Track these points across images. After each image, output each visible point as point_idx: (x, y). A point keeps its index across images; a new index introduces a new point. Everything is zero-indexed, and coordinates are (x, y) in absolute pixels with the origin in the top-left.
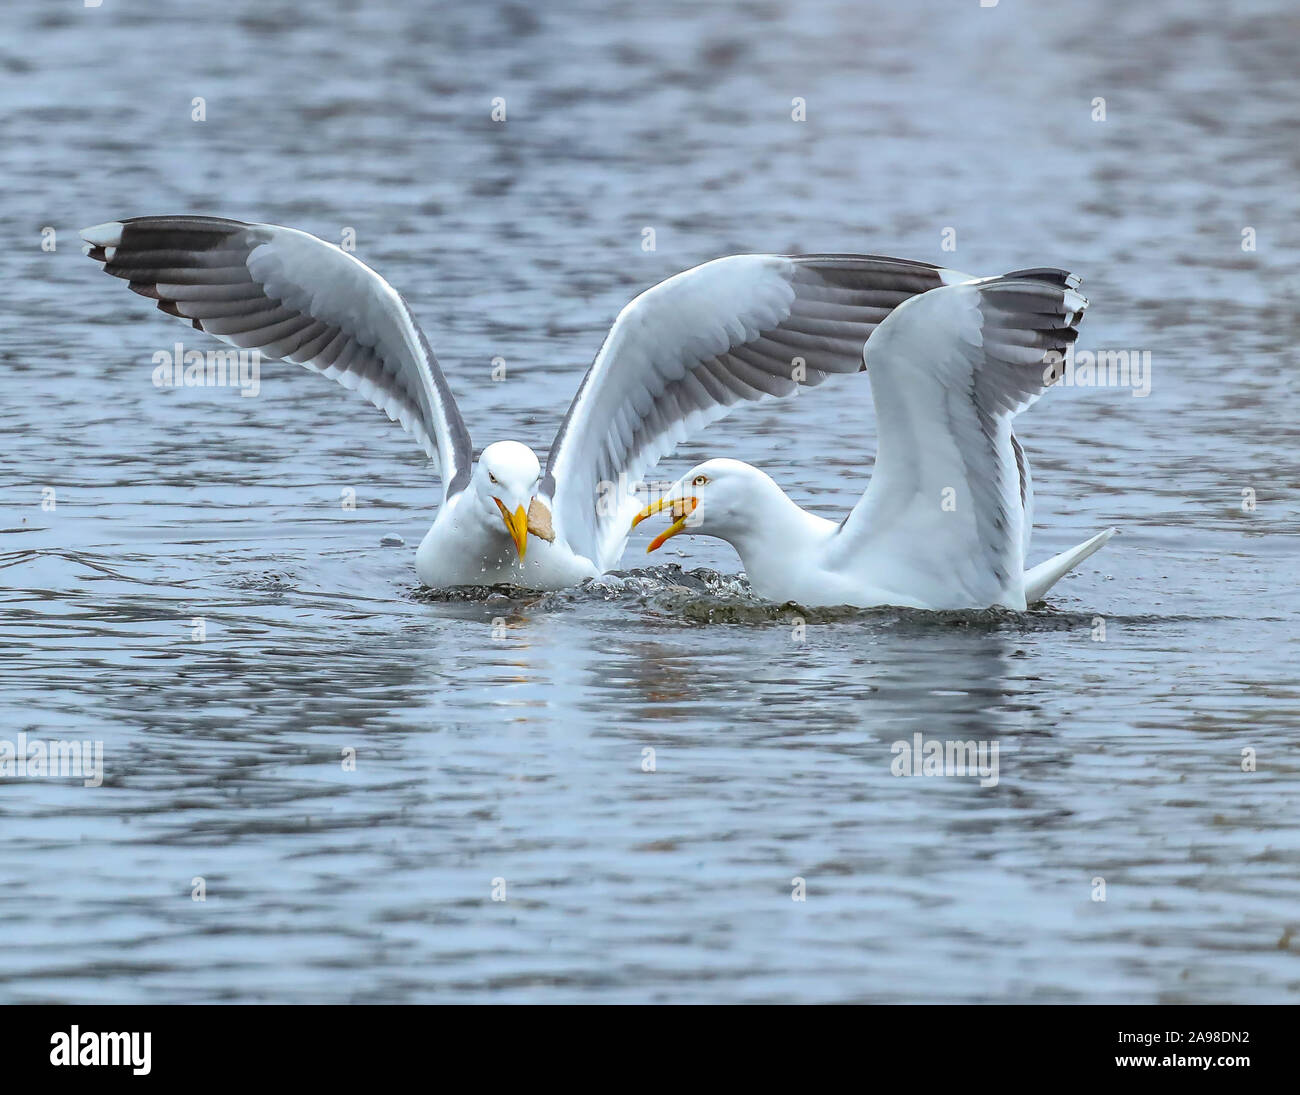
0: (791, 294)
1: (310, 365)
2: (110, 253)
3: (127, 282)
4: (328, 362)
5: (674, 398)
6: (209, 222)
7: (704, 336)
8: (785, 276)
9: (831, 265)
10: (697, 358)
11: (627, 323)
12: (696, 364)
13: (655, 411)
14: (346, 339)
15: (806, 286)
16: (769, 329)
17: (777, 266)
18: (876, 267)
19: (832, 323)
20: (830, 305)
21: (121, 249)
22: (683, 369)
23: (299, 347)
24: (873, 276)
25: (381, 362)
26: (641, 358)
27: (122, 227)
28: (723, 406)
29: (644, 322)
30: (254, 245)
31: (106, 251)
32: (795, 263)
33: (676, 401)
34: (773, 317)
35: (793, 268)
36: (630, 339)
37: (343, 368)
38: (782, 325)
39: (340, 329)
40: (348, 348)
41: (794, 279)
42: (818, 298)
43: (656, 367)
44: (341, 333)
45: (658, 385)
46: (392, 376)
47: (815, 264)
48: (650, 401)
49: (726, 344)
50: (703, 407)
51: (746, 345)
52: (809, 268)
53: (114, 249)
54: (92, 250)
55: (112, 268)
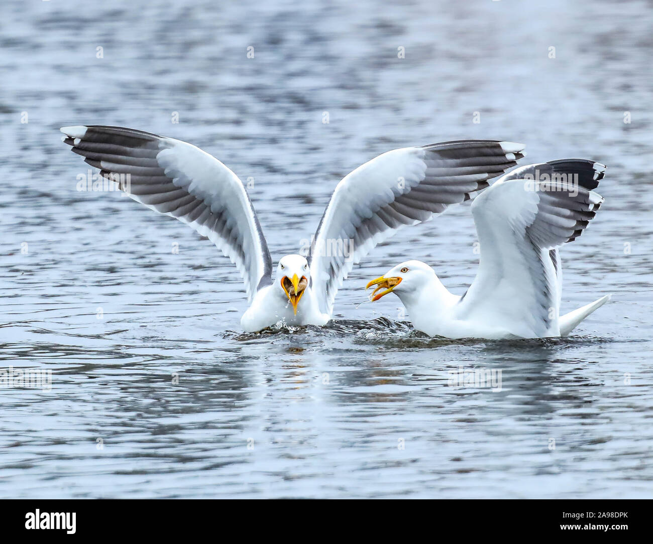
0: (425, 166)
1: (183, 219)
2: (77, 142)
3: (84, 158)
4: (193, 218)
5: (367, 227)
6: (139, 133)
7: (382, 194)
8: (420, 157)
9: (443, 148)
10: (378, 206)
11: (341, 191)
12: (379, 209)
13: (357, 234)
14: (206, 207)
15: (432, 161)
16: (415, 186)
17: (415, 153)
18: (466, 146)
19: (448, 178)
20: (446, 169)
21: (83, 140)
22: (371, 212)
23: (177, 208)
24: (466, 151)
25: (225, 222)
26: (350, 209)
27: (87, 129)
28: (393, 229)
29: (349, 190)
30: (163, 148)
31: (75, 141)
32: (424, 150)
33: (367, 229)
34: (417, 179)
35: (424, 153)
36: (343, 199)
37: (201, 223)
38: (421, 183)
39: (203, 201)
40: (205, 212)
41: (425, 158)
42: (439, 166)
43: (356, 212)
44: (202, 203)
45: (358, 221)
46: (229, 231)
47: (435, 149)
48: (354, 229)
49: (392, 196)
50: (382, 230)
51: (404, 195)
52: (432, 151)
53: (80, 140)
54: (66, 139)
55: (76, 149)
